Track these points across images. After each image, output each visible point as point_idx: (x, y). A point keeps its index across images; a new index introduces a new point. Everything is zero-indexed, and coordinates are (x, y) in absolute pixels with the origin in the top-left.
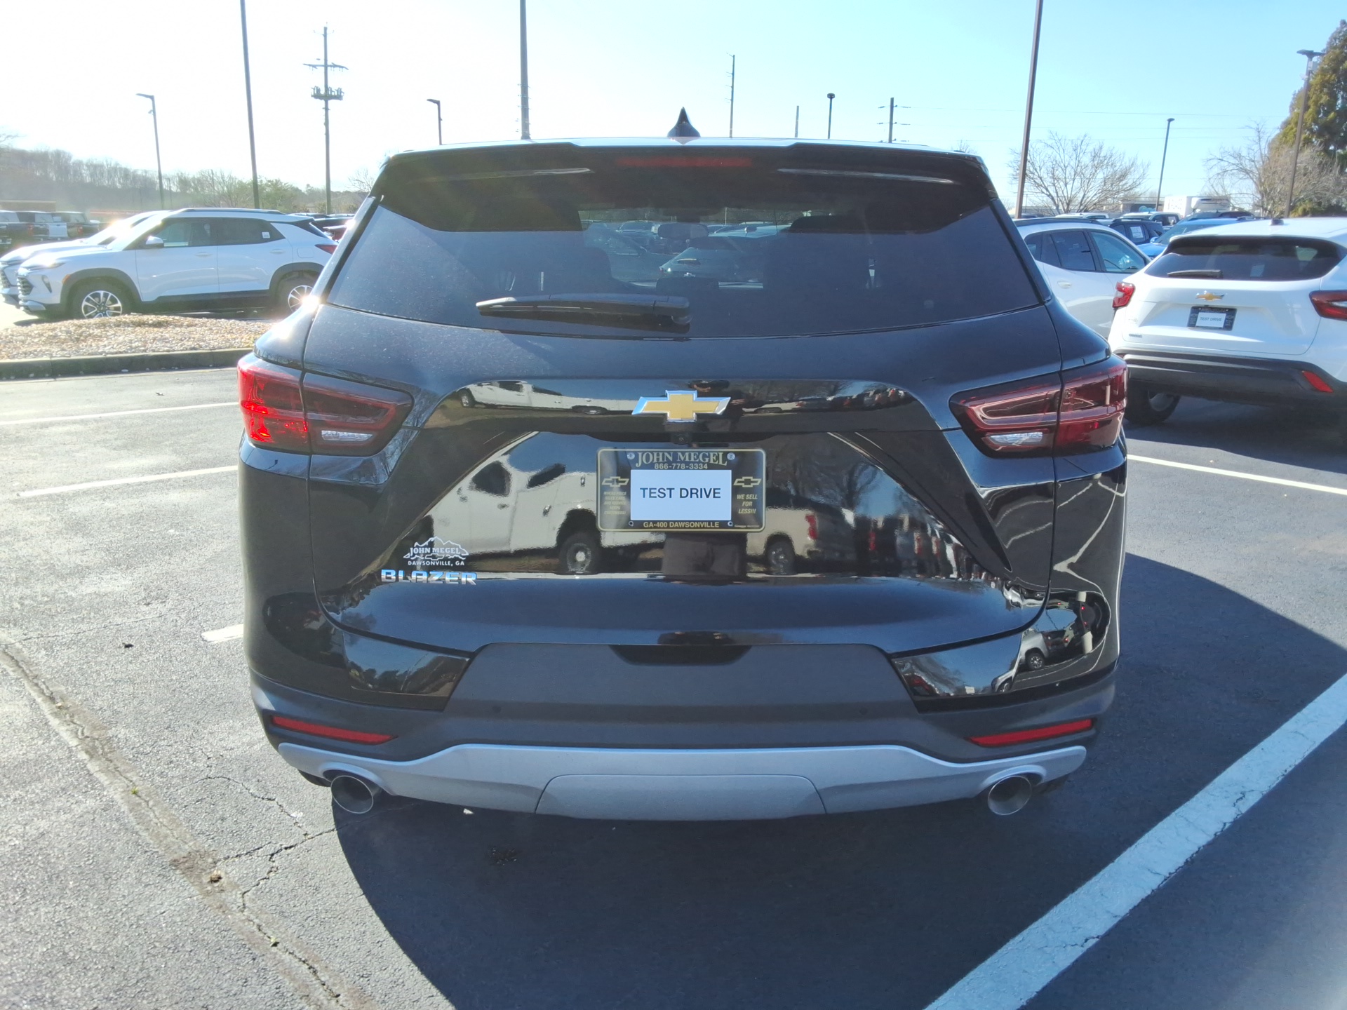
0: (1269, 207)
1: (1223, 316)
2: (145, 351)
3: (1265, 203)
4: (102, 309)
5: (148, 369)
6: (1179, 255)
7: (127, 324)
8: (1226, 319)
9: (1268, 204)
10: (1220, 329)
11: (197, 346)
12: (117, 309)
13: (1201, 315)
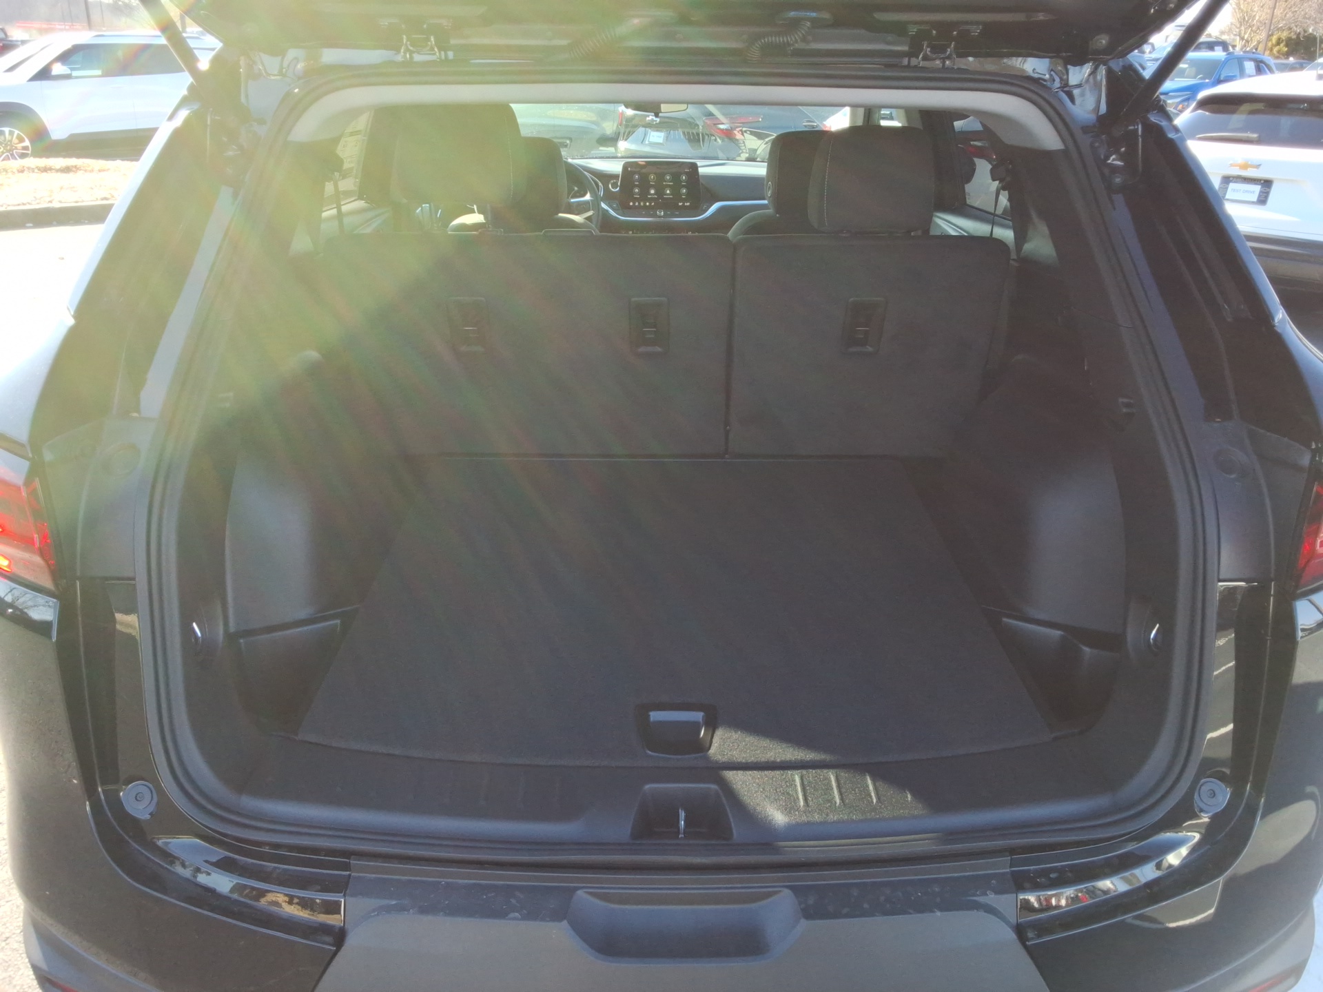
0: (1246, 37)
1: (1257, 189)
2: (51, 202)
3: (1243, 32)
4: (9, 147)
5: (55, 223)
6: (1207, 113)
7: (31, 170)
8: (1261, 192)
9: (1245, 33)
10: (1253, 203)
11: (109, 196)
12: (25, 148)
13: (1232, 186)
